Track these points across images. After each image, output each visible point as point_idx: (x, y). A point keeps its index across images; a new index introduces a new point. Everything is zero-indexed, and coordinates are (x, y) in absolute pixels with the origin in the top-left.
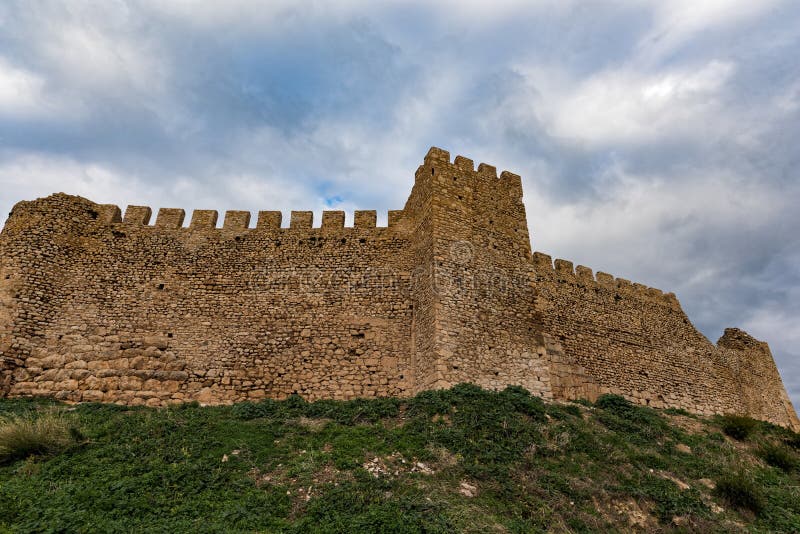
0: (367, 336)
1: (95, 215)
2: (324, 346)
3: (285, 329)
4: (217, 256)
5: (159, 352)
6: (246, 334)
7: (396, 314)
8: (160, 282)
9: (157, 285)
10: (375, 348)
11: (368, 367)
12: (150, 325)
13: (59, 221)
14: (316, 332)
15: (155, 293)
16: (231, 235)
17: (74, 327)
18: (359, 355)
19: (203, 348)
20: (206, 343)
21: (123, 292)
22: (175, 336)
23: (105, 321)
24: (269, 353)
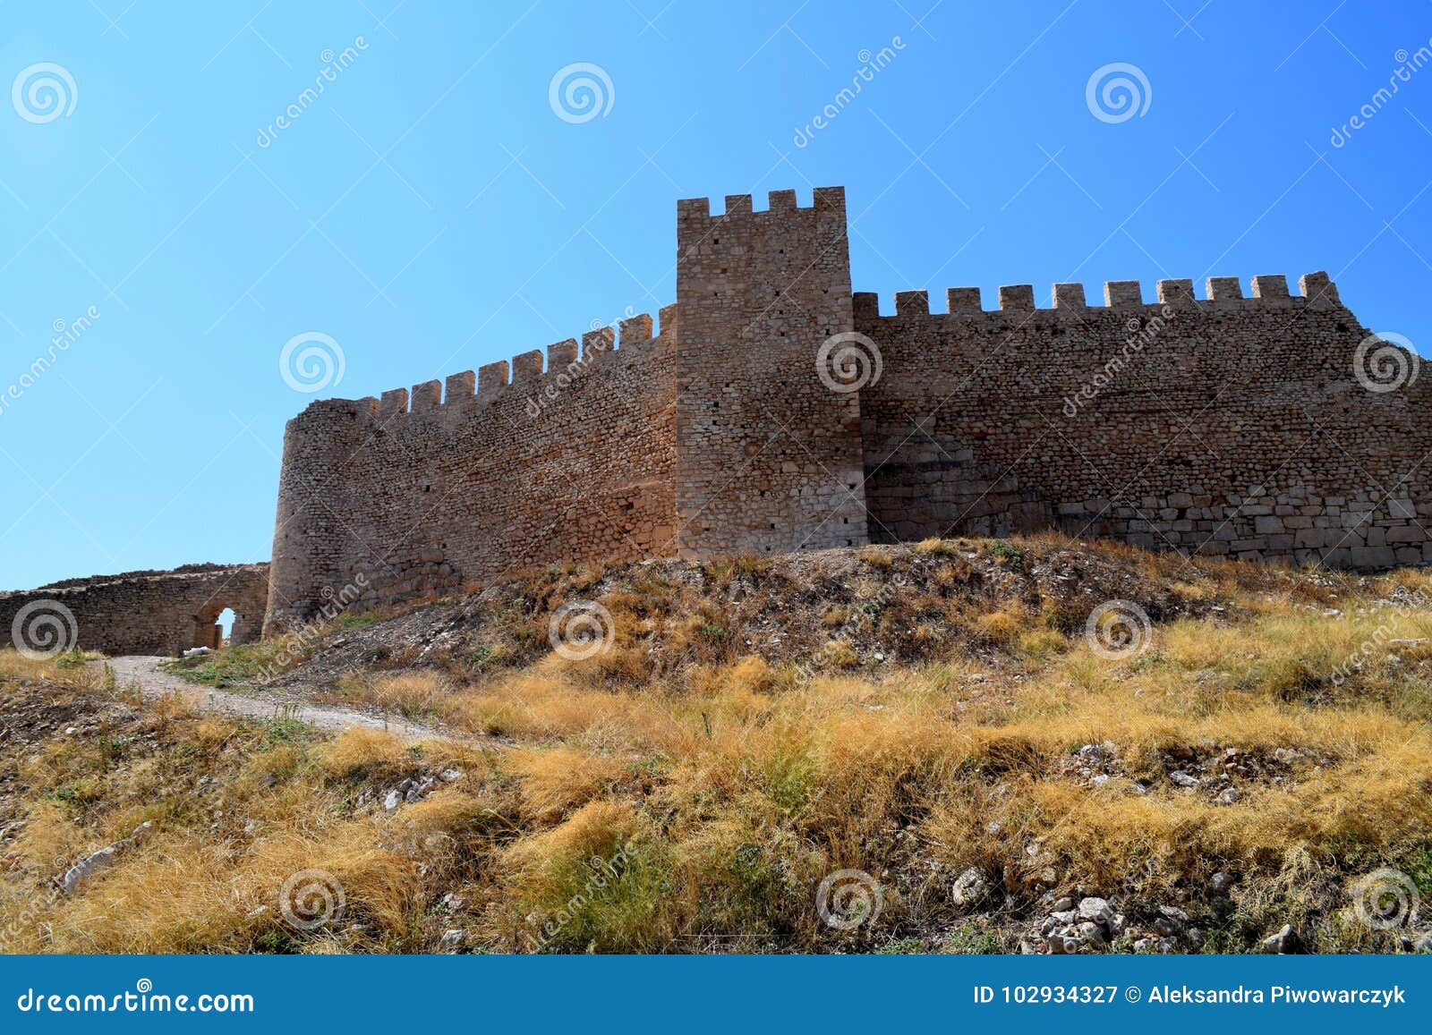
0: (636, 505)
1: (353, 414)
2: (592, 528)
3: (550, 514)
4: (476, 436)
5: (436, 568)
6: (513, 528)
7: (668, 466)
8: (426, 482)
9: (424, 488)
10: (646, 518)
11: (640, 544)
12: (425, 537)
13: (320, 435)
14: (582, 511)
15: (423, 498)
16: (487, 399)
17: (361, 555)
18: (629, 531)
19: (475, 554)
20: (477, 548)
21: (394, 504)
22: (448, 545)
23: (384, 542)
24: (538, 547)
